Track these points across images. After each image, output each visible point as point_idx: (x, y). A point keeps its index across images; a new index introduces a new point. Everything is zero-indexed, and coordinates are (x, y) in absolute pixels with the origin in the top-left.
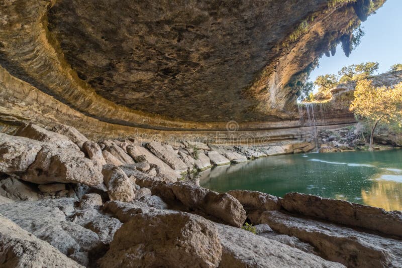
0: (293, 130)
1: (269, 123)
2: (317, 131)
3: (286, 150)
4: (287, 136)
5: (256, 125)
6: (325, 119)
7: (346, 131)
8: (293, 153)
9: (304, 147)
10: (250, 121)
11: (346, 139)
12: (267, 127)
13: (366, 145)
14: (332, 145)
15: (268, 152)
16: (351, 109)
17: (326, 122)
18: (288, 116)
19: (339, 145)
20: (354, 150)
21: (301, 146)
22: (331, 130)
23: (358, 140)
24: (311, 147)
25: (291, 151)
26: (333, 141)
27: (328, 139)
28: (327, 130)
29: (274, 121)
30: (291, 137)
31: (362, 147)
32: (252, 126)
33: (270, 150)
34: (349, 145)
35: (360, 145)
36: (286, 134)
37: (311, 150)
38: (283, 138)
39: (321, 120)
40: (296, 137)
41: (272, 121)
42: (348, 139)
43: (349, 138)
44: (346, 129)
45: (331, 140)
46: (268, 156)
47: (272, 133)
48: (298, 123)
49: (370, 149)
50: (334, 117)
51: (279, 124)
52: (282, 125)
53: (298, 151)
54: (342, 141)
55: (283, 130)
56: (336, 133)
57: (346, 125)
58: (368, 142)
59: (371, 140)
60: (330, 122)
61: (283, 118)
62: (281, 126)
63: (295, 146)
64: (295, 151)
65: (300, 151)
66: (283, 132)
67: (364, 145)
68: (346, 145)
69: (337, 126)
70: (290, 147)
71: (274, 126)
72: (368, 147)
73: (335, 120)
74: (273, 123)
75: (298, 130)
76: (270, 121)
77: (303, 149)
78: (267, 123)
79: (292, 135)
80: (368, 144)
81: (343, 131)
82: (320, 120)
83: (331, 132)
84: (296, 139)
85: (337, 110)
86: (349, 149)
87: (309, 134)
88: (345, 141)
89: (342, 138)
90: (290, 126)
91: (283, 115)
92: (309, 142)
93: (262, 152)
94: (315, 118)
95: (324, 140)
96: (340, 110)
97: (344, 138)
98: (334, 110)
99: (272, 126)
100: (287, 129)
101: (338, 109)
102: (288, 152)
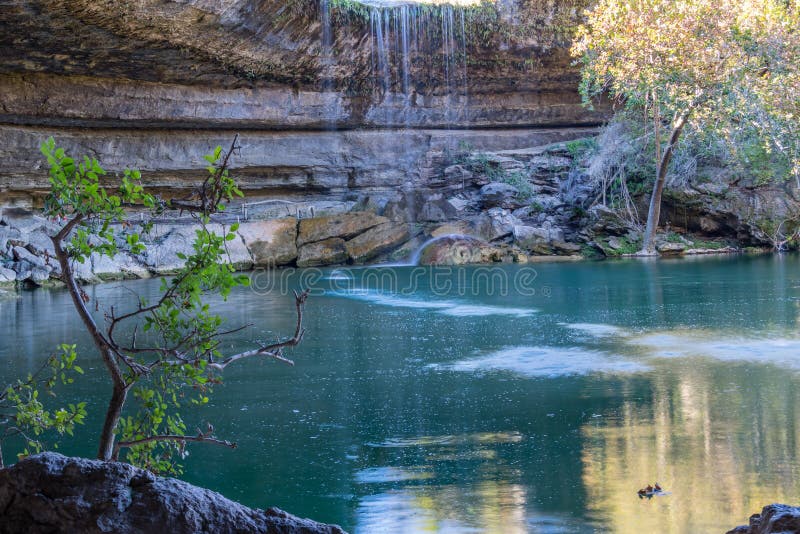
0: (307, 141)
1: (176, 93)
2: (431, 154)
3: (256, 247)
4: (276, 171)
5: (97, 100)
6: (470, 93)
7: (561, 162)
8: (293, 263)
9: (353, 236)
10: (54, 71)
11: (557, 203)
12: (162, 115)
13: (632, 236)
14: (488, 229)
15: (153, 253)
16: (577, 49)
17: (477, 108)
18: (277, 59)
19: (519, 229)
20: (576, 258)
21: (339, 229)
22: (492, 156)
23: (603, 207)
24: (385, 233)
25: (287, 251)
26: (494, 212)
27: (475, 198)
28: (475, 155)
29: (205, 85)
30: (298, 180)
31: (615, 244)
32: (69, 103)
33: (168, 244)
34: (564, 234)
35: (605, 232)
36: (270, 161)
37: (384, 252)
38: (258, 184)
39: (456, 101)
40: (322, 181)
41: (191, 83)
42: (566, 205)
43: (569, 197)
44: (562, 153)
45: (486, 204)
46: (153, 274)
47: (192, 152)
48: (332, 104)
49: (644, 252)
50: (511, 88)
51: (233, 105)
52: (249, 107)
53: (319, 252)
54: (537, 209)
55: (255, 137)
56: (516, 169)
57: (563, 132)
58: (643, 219)
59: (654, 209)
60: (497, 113)
61: (251, 71)
62: (242, 115)
63: (305, 228)
64: (305, 256)
65: (330, 254)
66: (254, 152)
67: (622, 233)
68: (550, 231)
69: (524, 134)
70: (283, 236)
71: (203, 113)
72: (638, 245)
73: (516, 103)
74: (197, 96)
75: (335, 145)
76: (180, 81)
77: (349, 245)
78: (158, 91)
79: (302, 169)
80: (639, 228)
81: (546, 162)
82: (446, 99)
83: (494, 164)
84: (324, 191)
85: (526, 52)
86: (557, 251)
87: (386, 167)
88: (552, 211)
89: (539, 199)
90: (292, 119)
91: (250, 55)
92: (382, 212)
93: (120, 257)
94: (420, 88)
95: (457, 203)
96: (538, 51)
97: (548, 199)
98: (515, 51)
99: (189, 113)
100: (276, 137)
101: (533, 48)
102: (269, 258)
